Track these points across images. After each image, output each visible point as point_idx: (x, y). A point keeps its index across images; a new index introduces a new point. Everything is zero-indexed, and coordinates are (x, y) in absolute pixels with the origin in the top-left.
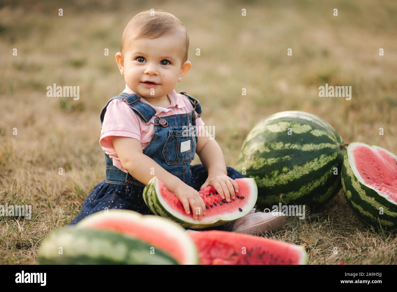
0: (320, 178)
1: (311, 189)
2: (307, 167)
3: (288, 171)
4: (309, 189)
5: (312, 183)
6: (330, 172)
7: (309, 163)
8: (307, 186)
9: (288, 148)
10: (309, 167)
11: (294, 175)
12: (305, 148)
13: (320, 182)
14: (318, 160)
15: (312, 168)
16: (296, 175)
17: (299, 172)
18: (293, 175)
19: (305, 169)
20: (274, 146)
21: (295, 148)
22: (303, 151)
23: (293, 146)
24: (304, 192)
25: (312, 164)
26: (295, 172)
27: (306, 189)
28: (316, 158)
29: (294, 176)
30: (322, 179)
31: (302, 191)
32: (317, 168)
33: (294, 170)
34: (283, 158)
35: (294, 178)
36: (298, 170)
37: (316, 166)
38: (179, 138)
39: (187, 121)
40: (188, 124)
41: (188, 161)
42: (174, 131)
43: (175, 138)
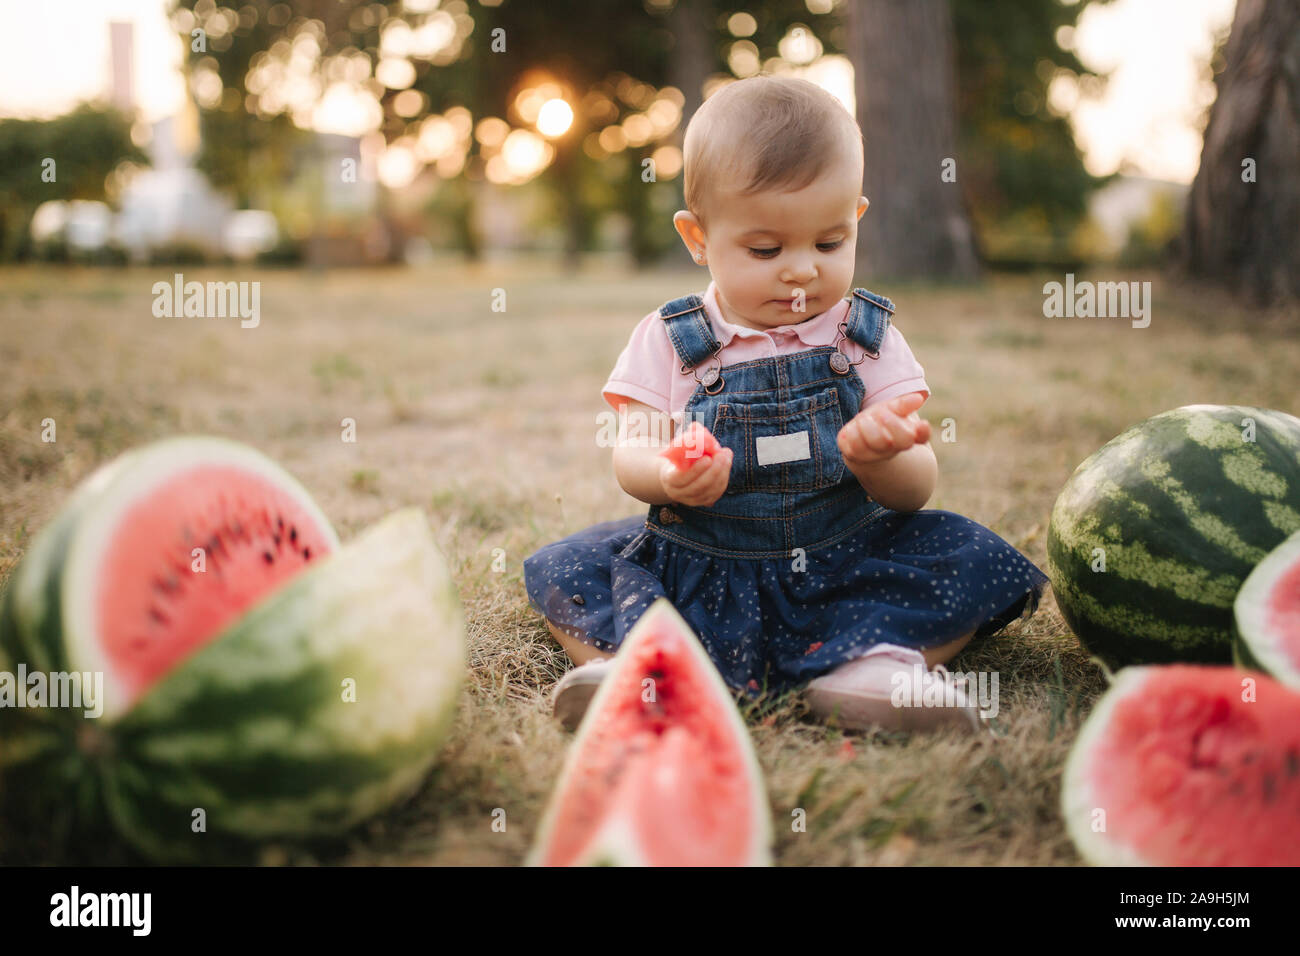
0: (1176, 625)
1: (1139, 631)
2: (1164, 571)
3: (1116, 542)
4: (1132, 626)
5: (1147, 618)
6: (1219, 636)
7: (1176, 565)
8: (1133, 616)
9: (1166, 490)
10: (1167, 574)
11: (1120, 562)
12: (1204, 525)
13: (1172, 634)
14: (1208, 579)
15: (1174, 584)
16: (1125, 566)
17: (1137, 565)
18: (1119, 559)
19: (1155, 571)
20: (1149, 462)
21: (1180, 503)
22: (1192, 526)
23: (1183, 495)
24: (1118, 624)
25: (1183, 574)
26: (1128, 558)
27: (1124, 619)
28: (1206, 568)
29: (1118, 565)
30: (1182, 632)
31: (1114, 614)
32: (1187, 594)
33: (1129, 550)
34: (1134, 503)
35: (1116, 568)
36: (1137, 558)
37: (1187, 588)
38: (748, 424)
39: (774, 378)
40: (783, 386)
41: (803, 487)
42: (732, 405)
43: (738, 424)
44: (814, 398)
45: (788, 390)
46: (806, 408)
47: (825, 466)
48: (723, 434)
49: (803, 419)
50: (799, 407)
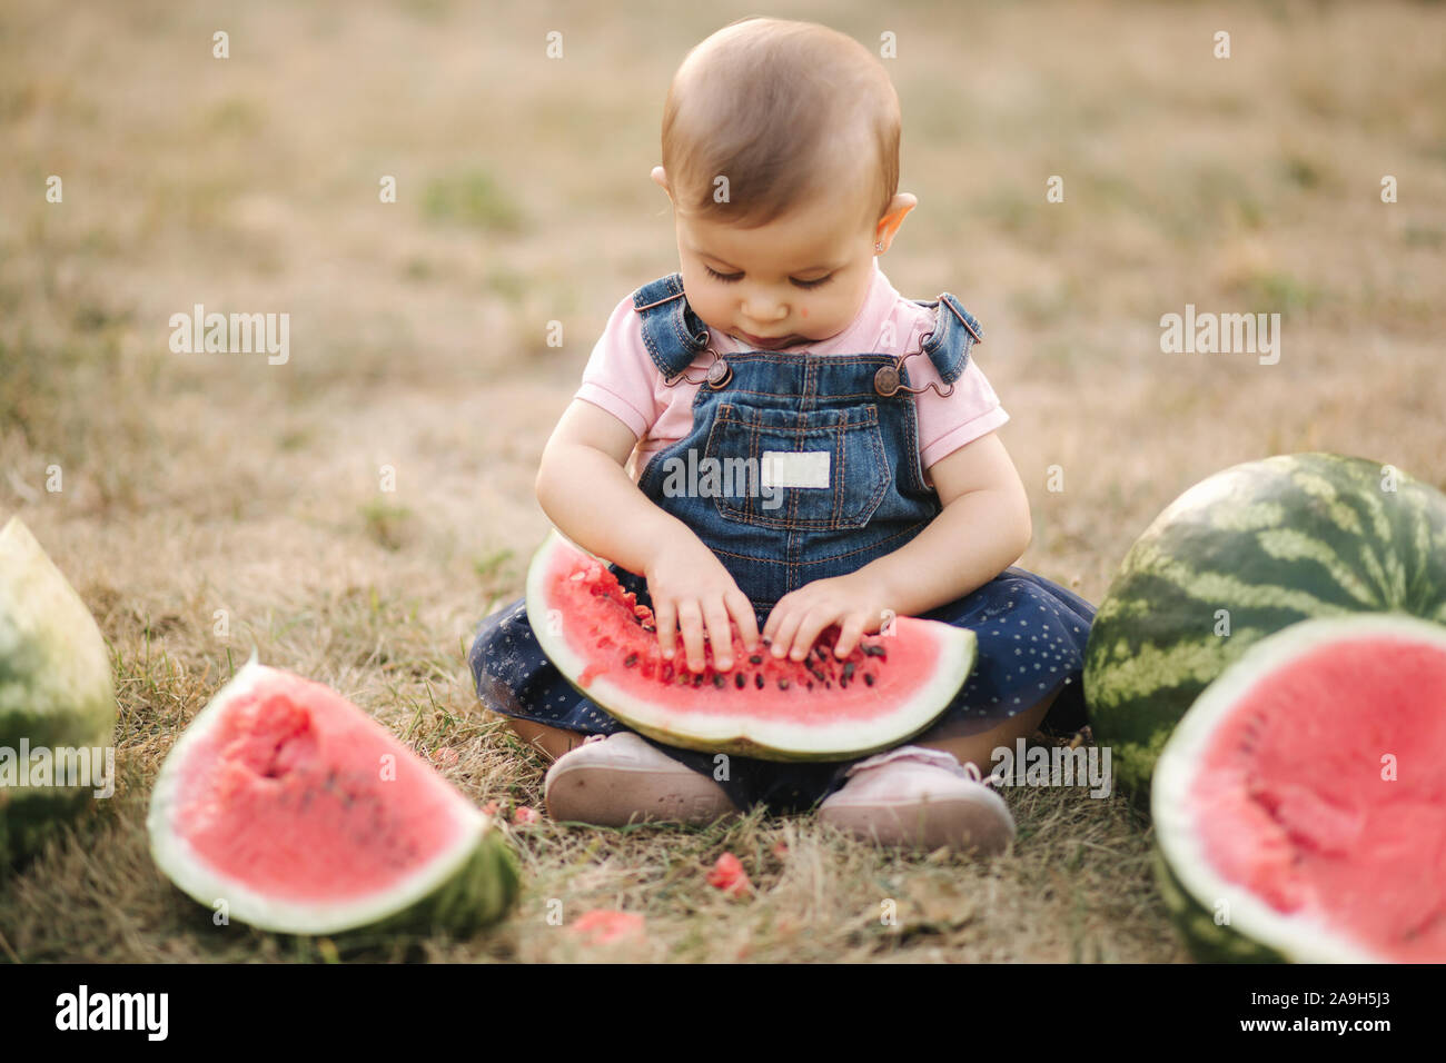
2: (1178, 660)
15: (1192, 670)
16: (1140, 679)
17: (1152, 670)
29: (1135, 683)
36: (1150, 663)
37: (1206, 666)
38: (756, 433)
39: (800, 382)
40: (808, 394)
41: (816, 525)
42: (738, 406)
43: (743, 431)
44: (846, 412)
45: (813, 400)
46: (832, 422)
47: (846, 501)
48: (723, 439)
49: (827, 436)
50: (824, 421)
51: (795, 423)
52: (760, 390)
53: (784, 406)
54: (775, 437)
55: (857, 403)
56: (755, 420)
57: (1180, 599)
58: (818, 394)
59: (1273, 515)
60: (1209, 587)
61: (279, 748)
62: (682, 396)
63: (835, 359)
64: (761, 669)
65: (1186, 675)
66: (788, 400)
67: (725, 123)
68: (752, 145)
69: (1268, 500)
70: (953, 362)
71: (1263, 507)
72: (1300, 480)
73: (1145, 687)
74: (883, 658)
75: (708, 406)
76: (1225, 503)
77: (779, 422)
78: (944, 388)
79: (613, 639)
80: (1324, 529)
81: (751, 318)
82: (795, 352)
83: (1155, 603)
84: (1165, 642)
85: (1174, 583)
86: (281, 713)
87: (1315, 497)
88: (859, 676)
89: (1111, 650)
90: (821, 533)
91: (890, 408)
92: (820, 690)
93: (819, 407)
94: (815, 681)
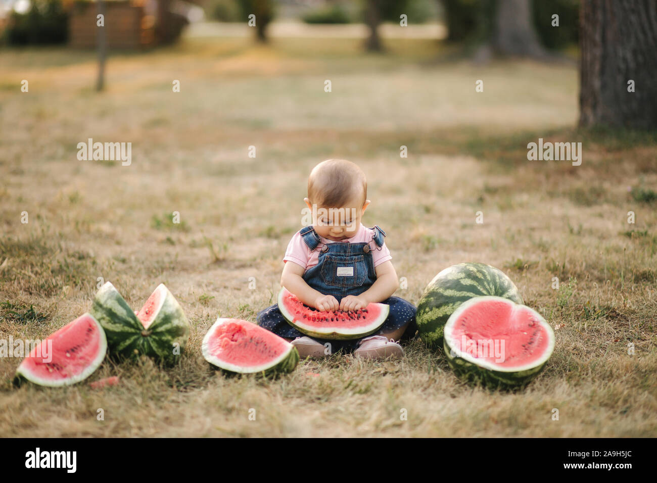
38: (335, 263)
39: (347, 250)
40: (348, 253)
41: (350, 285)
43: (332, 262)
44: (357, 257)
46: (354, 260)
47: (357, 279)
48: (327, 264)
49: (352, 263)
50: (352, 259)
51: (345, 260)
52: (337, 252)
53: (343, 256)
54: (340, 263)
55: (359, 255)
56: (335, 259)
57: (442, 296)
58: (351, 253)
59: (463, 275)
60: (449, 293)
61: (233, 335)
62: (316, 254)
63: (355, 244)
64: (338, 317)
65: (445, 313)
66: (343, 254)
67: (328, 184)
68: (335, 189)
69: (461, 272)
70: (381, 241)
71: (460, 274)
72: (468, 267)
73: (434, 318)
74: (367, 312)
75: (323, 257)
76: (451, 273)
77: (341, 260)
78: (379, 248)
79: (300, 311)
80: (475, 278)
81: (333, 233)
82: (344, 241)
83: (435, 298)
84: (438, 307)
85: (440, 293)
86: (233, 327)
87: (472, 271)
88: (362, 317)
89: (425, 310)
90: (351, 287)
91: (366, 256)
92: (352, 320)
93: (351, 256)
94: (351, 319)
